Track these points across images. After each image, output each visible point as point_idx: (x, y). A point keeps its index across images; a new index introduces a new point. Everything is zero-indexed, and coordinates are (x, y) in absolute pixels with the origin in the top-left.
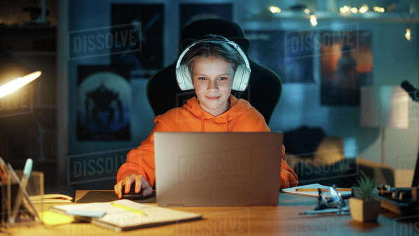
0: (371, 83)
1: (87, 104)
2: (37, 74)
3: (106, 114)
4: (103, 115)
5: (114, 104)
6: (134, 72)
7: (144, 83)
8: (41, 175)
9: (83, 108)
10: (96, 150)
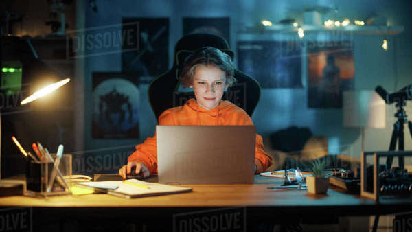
0: (353, 89)
1: (101, 106)
2: (68, 80)
3: (118, 115)
4: (115, 116)
5: (124, 107)
6: (142, 78)
7: (146, 87)
8: (71, 157)
9: (97, 110)
10: (107, 146)
